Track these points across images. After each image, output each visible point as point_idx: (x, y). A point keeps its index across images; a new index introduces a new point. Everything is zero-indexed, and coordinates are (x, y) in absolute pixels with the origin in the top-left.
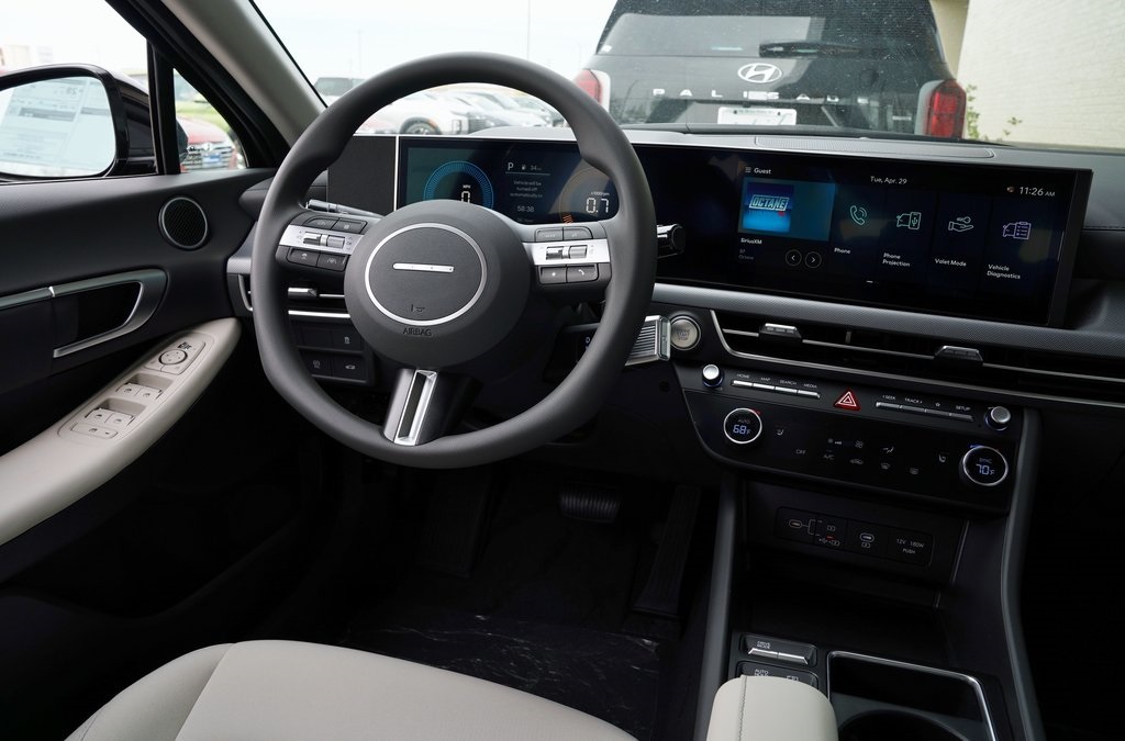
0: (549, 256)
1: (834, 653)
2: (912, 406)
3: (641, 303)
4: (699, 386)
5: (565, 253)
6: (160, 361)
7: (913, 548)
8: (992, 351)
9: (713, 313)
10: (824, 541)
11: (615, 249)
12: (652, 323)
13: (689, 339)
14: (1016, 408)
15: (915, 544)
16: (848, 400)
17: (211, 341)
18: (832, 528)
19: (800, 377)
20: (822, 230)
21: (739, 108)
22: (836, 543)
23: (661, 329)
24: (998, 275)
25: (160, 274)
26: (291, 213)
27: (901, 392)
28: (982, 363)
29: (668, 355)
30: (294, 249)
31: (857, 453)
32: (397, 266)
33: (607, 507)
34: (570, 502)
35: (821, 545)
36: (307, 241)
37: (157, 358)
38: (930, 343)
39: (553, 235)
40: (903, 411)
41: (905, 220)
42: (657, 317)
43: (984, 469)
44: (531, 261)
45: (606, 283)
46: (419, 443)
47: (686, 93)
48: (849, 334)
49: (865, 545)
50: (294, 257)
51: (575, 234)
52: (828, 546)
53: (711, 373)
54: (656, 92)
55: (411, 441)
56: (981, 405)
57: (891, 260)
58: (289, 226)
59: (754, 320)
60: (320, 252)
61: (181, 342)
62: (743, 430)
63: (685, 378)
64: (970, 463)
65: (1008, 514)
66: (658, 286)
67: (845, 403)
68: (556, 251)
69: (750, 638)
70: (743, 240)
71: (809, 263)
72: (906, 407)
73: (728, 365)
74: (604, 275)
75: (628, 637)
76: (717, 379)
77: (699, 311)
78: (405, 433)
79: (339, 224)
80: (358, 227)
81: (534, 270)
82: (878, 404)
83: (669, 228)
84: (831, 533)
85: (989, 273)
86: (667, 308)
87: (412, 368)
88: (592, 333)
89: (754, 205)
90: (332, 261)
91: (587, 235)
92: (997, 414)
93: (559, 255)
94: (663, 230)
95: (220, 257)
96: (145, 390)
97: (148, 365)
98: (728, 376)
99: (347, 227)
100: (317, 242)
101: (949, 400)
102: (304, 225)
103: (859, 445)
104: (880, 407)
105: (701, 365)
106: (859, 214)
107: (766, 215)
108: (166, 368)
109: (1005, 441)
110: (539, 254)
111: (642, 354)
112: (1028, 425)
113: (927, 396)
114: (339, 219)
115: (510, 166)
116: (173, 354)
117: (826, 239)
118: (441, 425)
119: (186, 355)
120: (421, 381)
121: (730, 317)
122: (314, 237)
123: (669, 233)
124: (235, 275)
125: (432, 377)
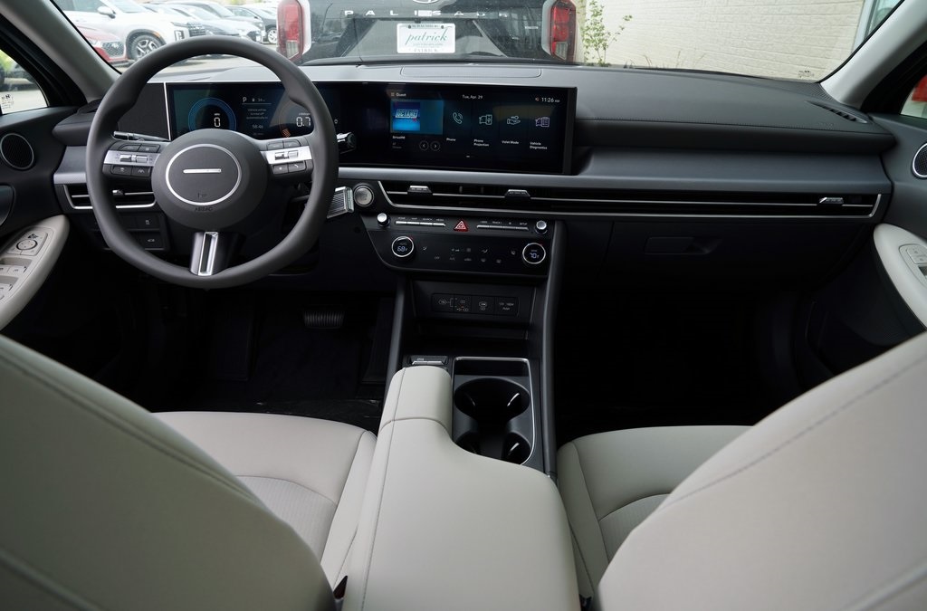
0: (277, 158)
1: (458, 359)
2: (497, 226)
3: (332, 180)
4: (376, 227)
5: (286, 156)
6: (17, 247)
7: (508, 307)
8: (534, 190)
9: (380, 183)
10: (459, 309)
11: (314, 151)
12: (341, 192)
13: (367, 199)
14: (550, 221)
15: (509, 304)
16: (461, 225)
17: (51, 233)
18: (463, 302)
19: (434, 215)
20: (438, 128)
21: (412, 24)
22: (466, 310)
23: (347, 195)
24: (536, 148)
25: (7, 188)
26: (108, 143)
27: (490, 218)
28: (529, 198)
29: (353, 209)
30: (115, 166)
31: (468, 255)
32: (186, 171)
33: (335, 318)
34: (310, 319)
35: (458, 312)
36: (123, 160)
37: (15, 246)
38: (501, 189)
39: (278, 146)
40: (492, 229)
41: (484, 119)
42: (344, 188)
43: (533, 255)
44: (266, 162)
45: (312, 170)
46: (214, 274)
47: (371, 13)
48: (461, 188)
49: (483, 309)
50: (115, 171)
51: (290, 144)
52: (462, 312)
53: (382, 218)
54: (346, 13)
55: (209, 272)
56: (532, 221)
57: (478, 143)
58: (109, 152)
59: (403, 184)
60: (132, 166)
61: (30, 234)
62: (403, 249)
63: (368, 223)
64: (527, 254)
65: (547, 279)
66: (340, 169)
67: (460, 228)
68: (280, 155)
69: (413, 357)
70: (394, 137)
71: (433, 147)
72: (494, 227)
73: (391, 212)
74: (309, 166)
75: (361, 401)
76: (387, 221)
77: (371, 182)
78: (204, 269)
79: (142, 148)
80: (155, 149)
81: (268, 167)
82: (478, 226)
83: (346, 135)
84: (463, 305)
85: (531, 147)
86: (351, 182)
87: (202, 232)
88: (306, 201)
89: (398, 115)
90: (141, 171)
91: (297, 144)
92: (540, 225)
93: (283, 157)
94: (341, 137)
95: (47, 174)
96: (14, 268)
97: (10, 252)
98: (393, 219)
99: (147, 149)
100: (130, 160)
101: (516, 220)
102: (119, 149)
103: (469, 250)
104: (479, 228)
105: (376, 215)
106: (458, 118)
107: (406, 121)
108: (23, 252)
109: (545, 239)
110: (271, 157)
111: (338, 209)
112: (557, 229)
113: (504, 219)
114: (141, 145)
115: (245, 99)
116: (26, 243)
117: (441, 133)
118: (225, 261)
119: (36, 243)
120: (209, 239)
121: (390, 184)
122: (128, 157)
123: (346, 138)
124: (61, 185)
125: (215, 236)
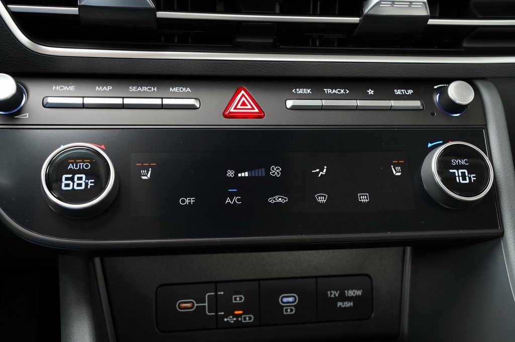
2: (335, 99)
7: (349, 299)
10: (231, 319)
15: (351, 293)
18: (238, 299)
22: (248, 319)
31: (276, 186)
35: (228, 326)
40: (322, 108)
43: (461, 176)
49: (289, 311)
52: (238, 325)
62: (80, 182)
67: (241, 109)
72: (325, 103)
82: (290, 103)
84: (238, 306)
101: (384, 82)
103: (276, 171)
104: (294, 108)
113: (352, 81)
